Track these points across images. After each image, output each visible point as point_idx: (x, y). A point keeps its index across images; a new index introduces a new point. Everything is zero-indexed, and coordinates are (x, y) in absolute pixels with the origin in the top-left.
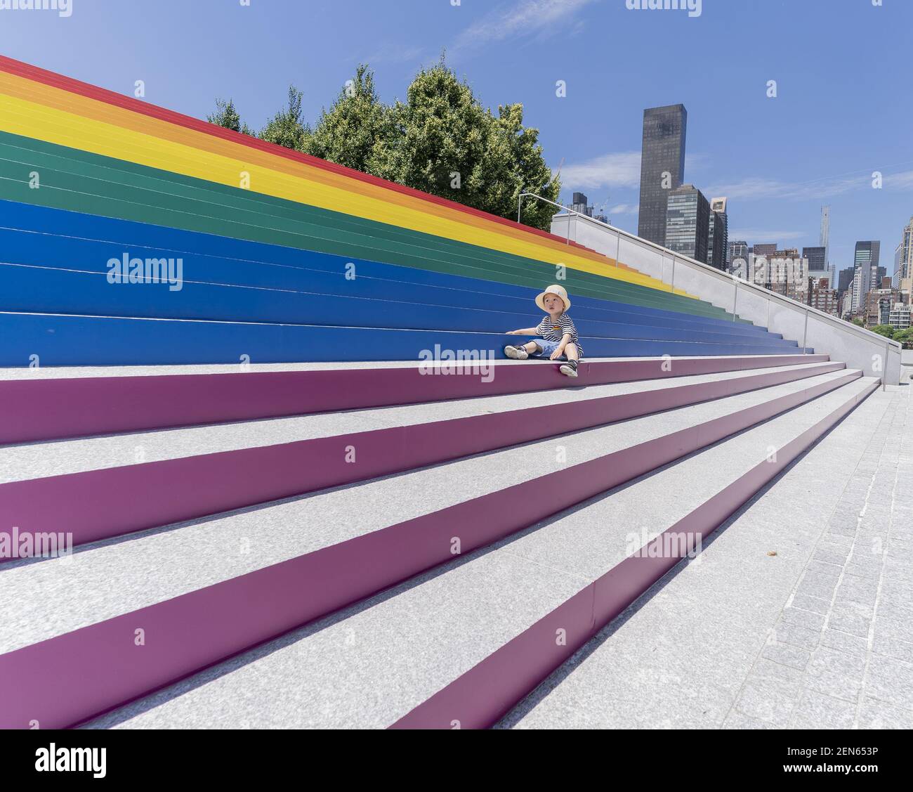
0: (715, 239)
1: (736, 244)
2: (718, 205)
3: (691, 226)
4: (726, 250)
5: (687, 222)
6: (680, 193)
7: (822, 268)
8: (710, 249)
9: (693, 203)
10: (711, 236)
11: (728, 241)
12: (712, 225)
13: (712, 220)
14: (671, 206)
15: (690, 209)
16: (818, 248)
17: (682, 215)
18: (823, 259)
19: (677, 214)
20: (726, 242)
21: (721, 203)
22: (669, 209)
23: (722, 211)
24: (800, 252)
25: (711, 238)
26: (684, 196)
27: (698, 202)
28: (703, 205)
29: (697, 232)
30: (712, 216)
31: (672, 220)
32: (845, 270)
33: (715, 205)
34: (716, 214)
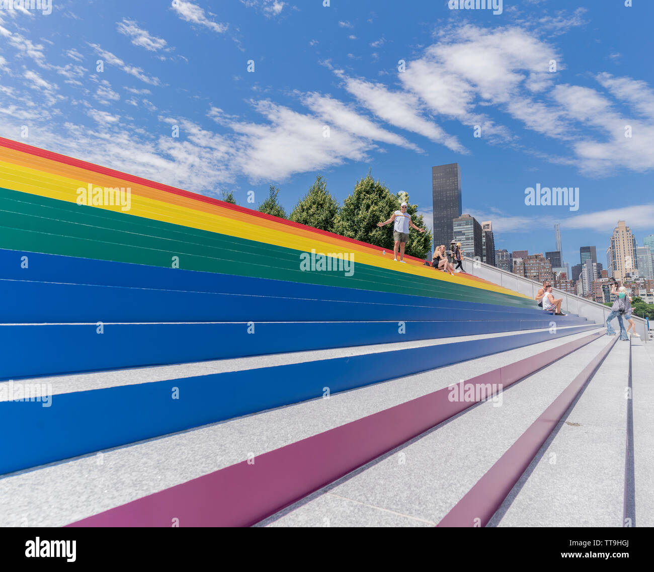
0: (487, 250)
1: (501, 252)
2: (486, 227)
3: (470, 241)
4: (494, 256)
5: (467, 239)
6: (461, 220)
7: (560, 266)
8: (484, 256)
9: (470, 226)
10: (484, 247)
11: (495, 250)
12: (484, 240)
13: (484, 237)
14: (456, 229)
15: (469, 230)
16: (556, 252)
17: (464, 234)
18: (559, 260)
19: (460, 233)
20: (494, 250)
21: (488, 225)
22: (454, 230)
23: (489, 230)
24: (544, 256)
25: (484, 249)
26: (465, 222)
27: (474, 225)
28: (477, 227)
29: (475, 245)
30: (484, 234)
31: (457, 237)
32: (575, 267)
33: (484, 226)
34: (486, 232)
